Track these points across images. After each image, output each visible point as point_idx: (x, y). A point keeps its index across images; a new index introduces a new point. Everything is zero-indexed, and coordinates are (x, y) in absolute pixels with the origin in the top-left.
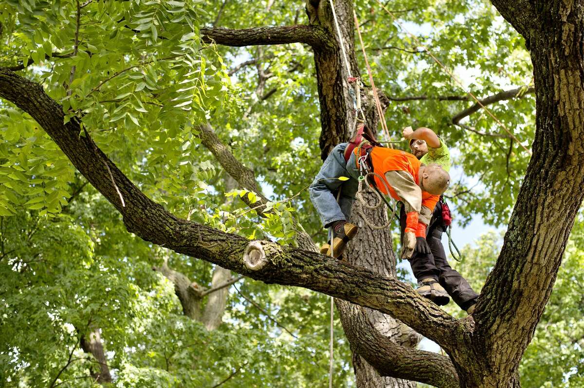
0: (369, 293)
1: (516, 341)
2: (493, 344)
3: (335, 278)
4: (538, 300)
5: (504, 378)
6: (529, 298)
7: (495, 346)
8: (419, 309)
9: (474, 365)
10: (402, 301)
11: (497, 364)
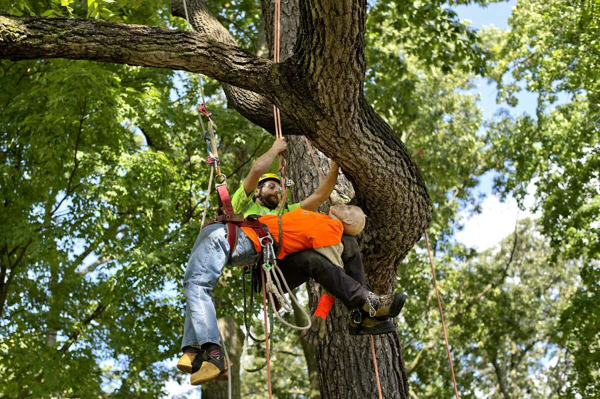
0: (143, 51)
1: (338, 77)
2: (317, 84)
3: (89, 42)
4: (344, 26)
5: (341, 121)
6: (333, 27)
7: (319, 87)
8: (217, 60)
9: (300, 111)
10: (192, 53)
11: (327, 105)
